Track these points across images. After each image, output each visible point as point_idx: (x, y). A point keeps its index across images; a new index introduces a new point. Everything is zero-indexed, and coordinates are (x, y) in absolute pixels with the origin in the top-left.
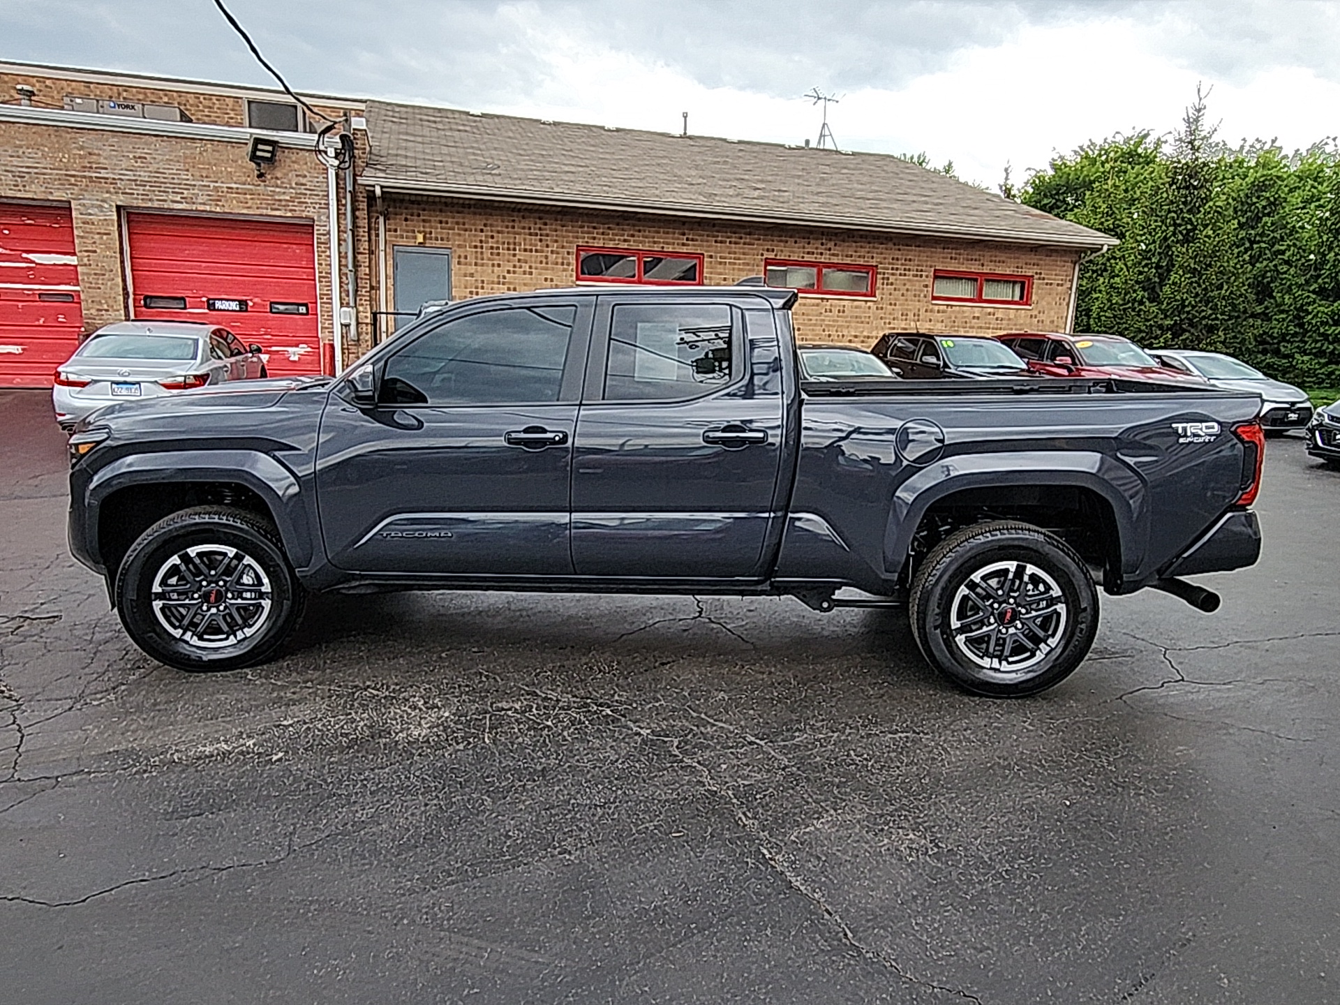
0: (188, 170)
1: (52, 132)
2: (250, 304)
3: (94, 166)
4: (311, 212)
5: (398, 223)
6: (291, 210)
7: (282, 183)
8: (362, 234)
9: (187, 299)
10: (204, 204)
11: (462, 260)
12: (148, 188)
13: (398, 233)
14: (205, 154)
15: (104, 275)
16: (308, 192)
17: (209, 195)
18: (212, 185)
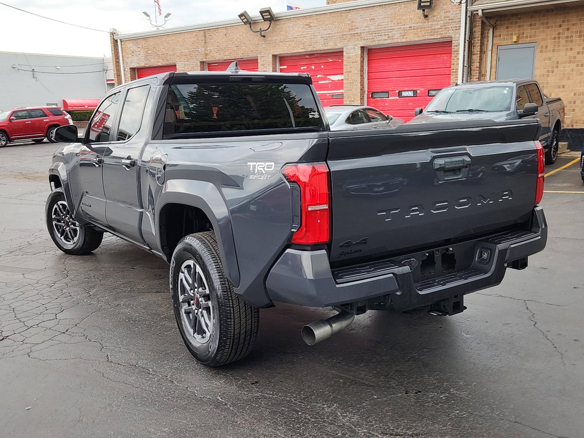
0: (392, 21)
1: (339, 14)
2: (418, 92)
3: (353, 28)
4: (451, 33)
5: (502, 31)
6: (440, 34)
7: (437, 18)
8: (477, 41)
9: (389, 92)
10: (398, 38)
11: (544, 49)
12: (374, 34)
13: (502, 37)
14: (400, 11)
15: (353, 83)
16: (450, 21)
17: (400, 33)
18: (402, 27)
